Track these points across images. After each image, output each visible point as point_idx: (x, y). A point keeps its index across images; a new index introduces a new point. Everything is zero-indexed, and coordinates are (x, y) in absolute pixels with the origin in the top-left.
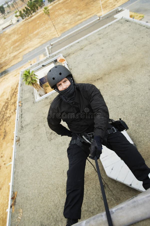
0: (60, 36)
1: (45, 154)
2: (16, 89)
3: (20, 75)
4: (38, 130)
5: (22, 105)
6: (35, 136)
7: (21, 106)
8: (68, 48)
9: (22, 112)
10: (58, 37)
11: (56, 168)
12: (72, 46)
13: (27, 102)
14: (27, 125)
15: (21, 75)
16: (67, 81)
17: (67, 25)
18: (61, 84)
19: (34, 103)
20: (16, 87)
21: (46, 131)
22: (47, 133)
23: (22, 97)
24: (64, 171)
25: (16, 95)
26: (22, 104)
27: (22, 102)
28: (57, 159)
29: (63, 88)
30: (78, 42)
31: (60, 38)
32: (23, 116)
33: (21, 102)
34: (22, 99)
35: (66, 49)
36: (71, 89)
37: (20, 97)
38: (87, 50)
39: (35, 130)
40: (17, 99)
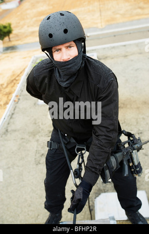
0: (103, 27)
1: (23, 181)
2: (18, 76)
3: (31, 61)
4: (27, 144)
5: (18, 102)
6: (19, 149)
7: (16, 102)
8: (108, 48)
9: (14, 110)
10: (100, 27)
11: (30, 206)
12: (114, 48)
13: (27, 99)
14: (15, 131)
15: (33, 60)
16: (72, 48)
17: (118, 16)
18: (60, 49)
19: (35, 104)
20: (19, 73)
21: (36, 149)
22: (36, 153)
23: (22, 91)
24: (38, 215)
25: (14, 84)
26: (19, 99)
27: (21, 98)
28: (37, 194)
29: (62, 59)
30: (125, 46)
31: (102, 29)
32: (14, 116)
33: (19, 97)
34: (21, 94)
35: (104, 49)
36: (75, 65)
37: (19, 89)
38: (132, 61)
39: (23, 142)
40: (15, 90)
